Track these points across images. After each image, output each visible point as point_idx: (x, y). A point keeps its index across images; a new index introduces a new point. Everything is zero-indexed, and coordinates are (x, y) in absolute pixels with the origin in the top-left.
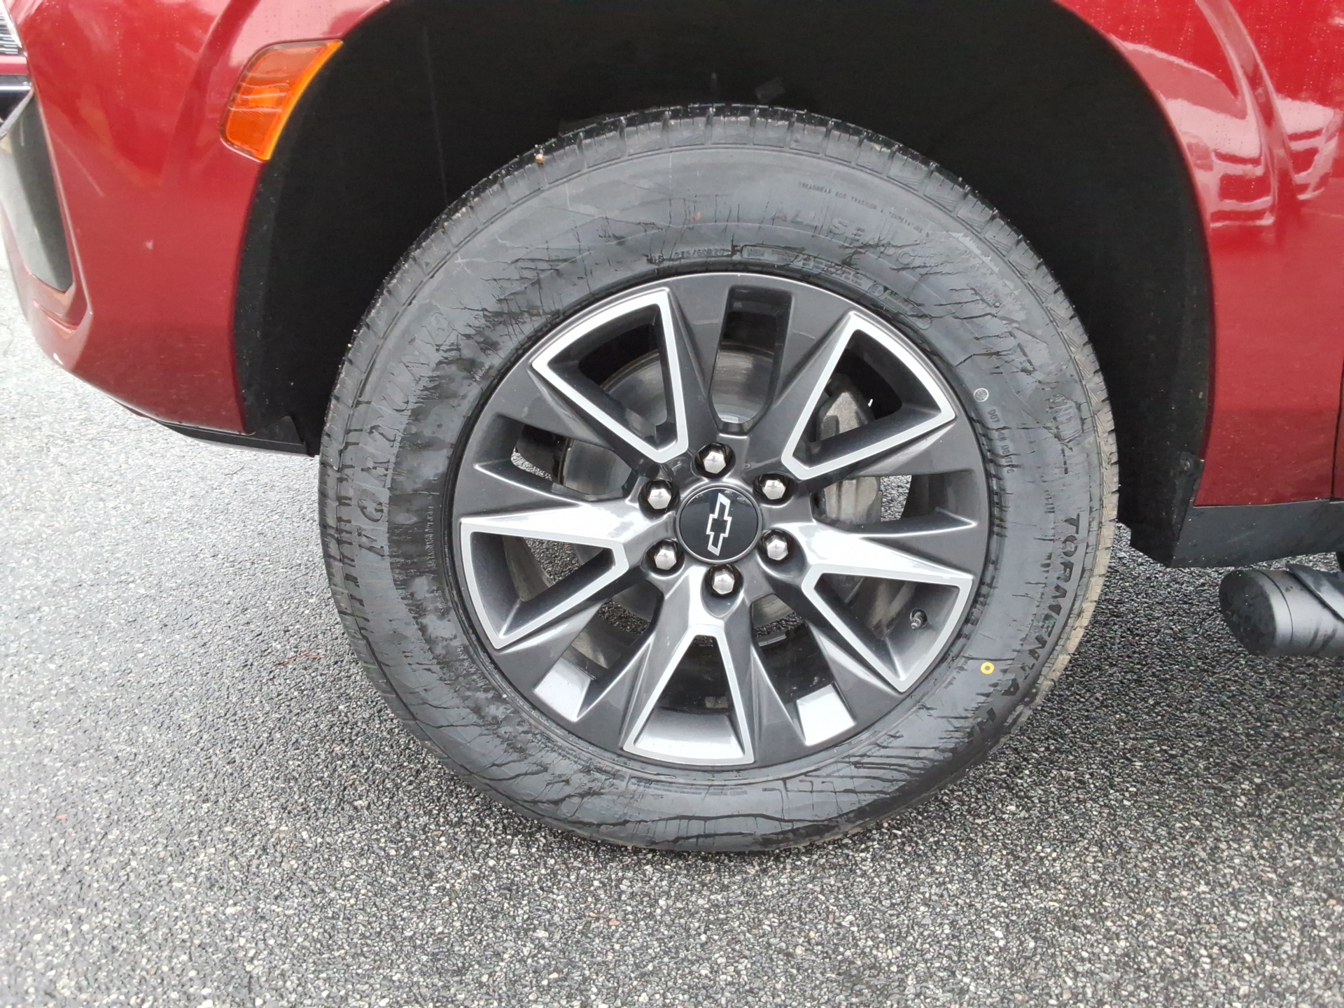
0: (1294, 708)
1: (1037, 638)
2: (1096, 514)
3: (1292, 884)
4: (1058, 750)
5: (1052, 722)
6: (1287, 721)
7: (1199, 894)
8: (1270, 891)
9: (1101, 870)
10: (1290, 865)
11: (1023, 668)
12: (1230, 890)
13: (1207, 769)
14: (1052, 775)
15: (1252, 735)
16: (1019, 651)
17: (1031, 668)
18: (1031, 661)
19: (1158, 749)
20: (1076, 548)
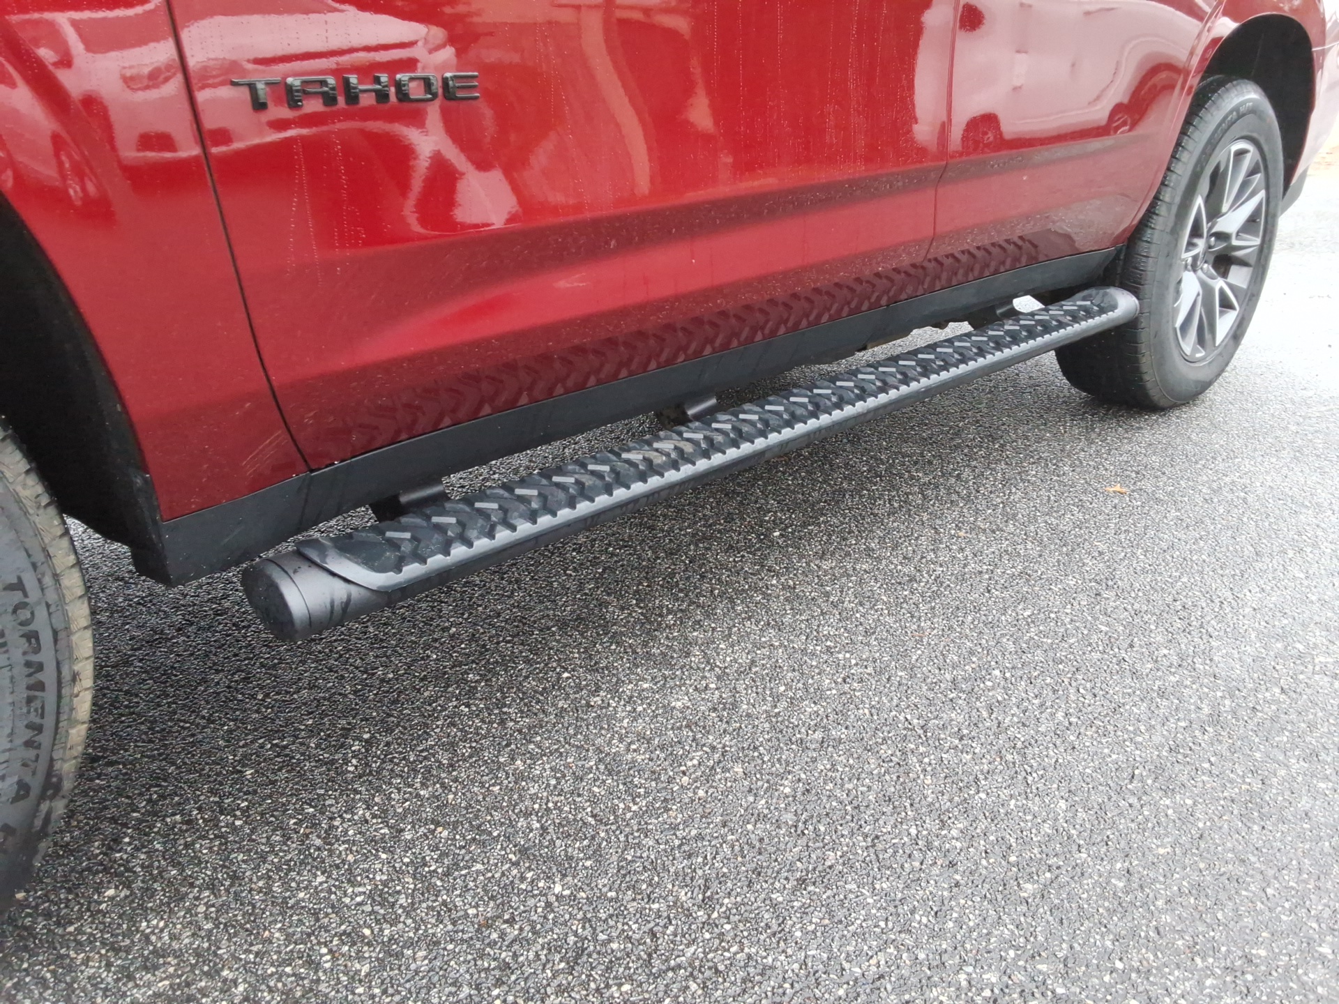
0: (396, 646)
1: (27, 726)
2: (44, 568)
3: (403, 830)
4: (162, 797)
5: (154, 766)
6: (391, 661)
7: (316, 887)
8: (384, 848)
9: (213, 915)
10: (400, 810)
11: (25, 765)
12: (346, 867)
13: (318, 746)
14: (156, 830)
15: (360, 691)
16: (10, 750)
17: (37, 760)
18: (31, 753)
19: (269, 746)
20: (32, 613)
